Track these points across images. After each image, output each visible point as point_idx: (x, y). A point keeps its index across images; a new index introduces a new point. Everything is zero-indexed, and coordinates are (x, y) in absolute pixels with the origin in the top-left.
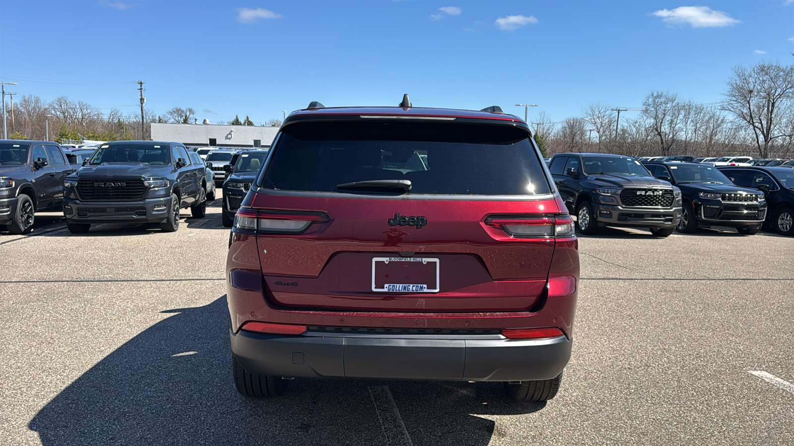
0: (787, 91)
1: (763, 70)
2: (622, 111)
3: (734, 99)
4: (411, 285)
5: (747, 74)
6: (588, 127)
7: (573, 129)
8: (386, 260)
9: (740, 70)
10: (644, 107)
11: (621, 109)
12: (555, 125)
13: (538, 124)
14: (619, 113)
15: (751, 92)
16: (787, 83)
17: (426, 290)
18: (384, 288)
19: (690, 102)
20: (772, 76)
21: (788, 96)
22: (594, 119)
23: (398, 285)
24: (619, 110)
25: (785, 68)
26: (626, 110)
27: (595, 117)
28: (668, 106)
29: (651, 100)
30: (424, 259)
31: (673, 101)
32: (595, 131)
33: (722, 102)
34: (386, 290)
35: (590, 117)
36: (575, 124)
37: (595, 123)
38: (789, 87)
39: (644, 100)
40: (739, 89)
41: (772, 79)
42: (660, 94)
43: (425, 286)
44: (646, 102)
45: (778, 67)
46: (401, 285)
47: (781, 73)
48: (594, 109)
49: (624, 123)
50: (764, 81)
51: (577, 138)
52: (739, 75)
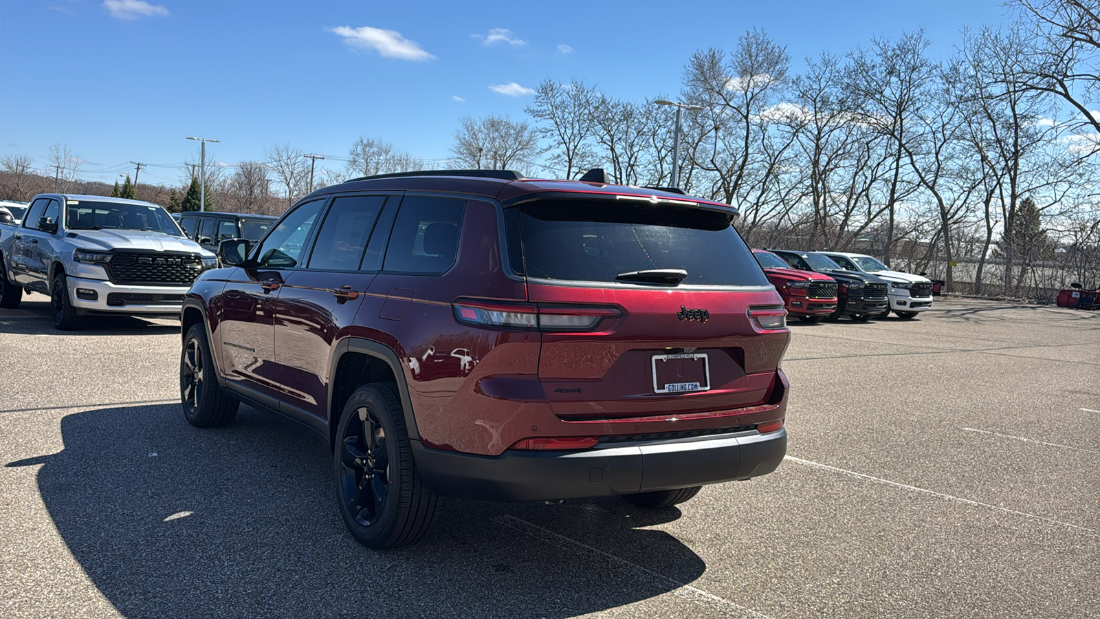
0: (517, 152)
1: (494, 125)
2: (317, 158)
3: (462, 156)
4: (687, 384)
5: (476, 127)
6: (272, 176)
7: (251, 177)
8: (663, 357)
9: (469, 123)
10: (352, 157)
11: (316, 156)
12: (221, 170)
13: (194, 166)
14: (313, 161)
15: (481, 150)
16: (517, 143)
17: (699, 389)
18: (664, 389)
19: (407, 156)
20: (503, 133)
21: (519, 159)
22: (281, 167)
23: (676, 384)
24: (314, 157)
25: (515, 125)
26: (323, 159)
27: (283, 164)
28: (381, 158)
29: (360, 148)
30: (696, 355)
31: (387, 153)
32: (283, 183)
33: (448, 159)
34: (666, 391)
35: (275, 163)
36: (253, 169)
37: (283, 171)
38: (519, 148)
39: (352, 148)
40: (467, 145)
41: (501, 136)
42: (371, 142)
43: (698, 384)
44: (354, 151)
45: (508, 124)
46: (679, 384)
47: (512, 131)
48: (281, 153)
49: (324, 175)
50: (494, 139)
51: (257, 191)
52: (468, 128)
